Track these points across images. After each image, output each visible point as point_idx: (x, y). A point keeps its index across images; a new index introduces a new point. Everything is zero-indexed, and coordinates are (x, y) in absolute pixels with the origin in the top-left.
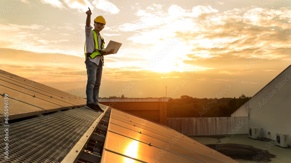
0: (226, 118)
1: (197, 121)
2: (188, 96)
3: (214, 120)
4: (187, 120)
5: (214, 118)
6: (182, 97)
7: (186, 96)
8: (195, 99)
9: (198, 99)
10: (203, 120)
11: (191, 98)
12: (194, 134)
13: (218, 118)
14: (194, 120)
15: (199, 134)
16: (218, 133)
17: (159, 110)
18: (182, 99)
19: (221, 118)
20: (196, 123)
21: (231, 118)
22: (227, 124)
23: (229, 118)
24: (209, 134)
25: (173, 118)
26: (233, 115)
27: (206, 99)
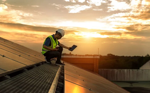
0: (137, 70)
1: (117, 71)
2: (112, 54)
3: (129, 71)
4: (111, 70)
5: (129, 70)
6: (108, 54)
7: (110, 54)
8: (117, 56)
9: (119, 56)
10: (122, 71)
11: (114, 56)
12: (115, 80)
13: (131, 70)
14: (116, 70)
15: (119, 80)
16: (131, 80)
17: (94, 64)
18: (108, 56)
19: (133, 70)
20: (117, 73)
21: (140, 70)
22: (137, 74)
23: (139, 70)
24: (125, 80)
25: (102, 69)
26: (141, 68)
27: (123, 56)
